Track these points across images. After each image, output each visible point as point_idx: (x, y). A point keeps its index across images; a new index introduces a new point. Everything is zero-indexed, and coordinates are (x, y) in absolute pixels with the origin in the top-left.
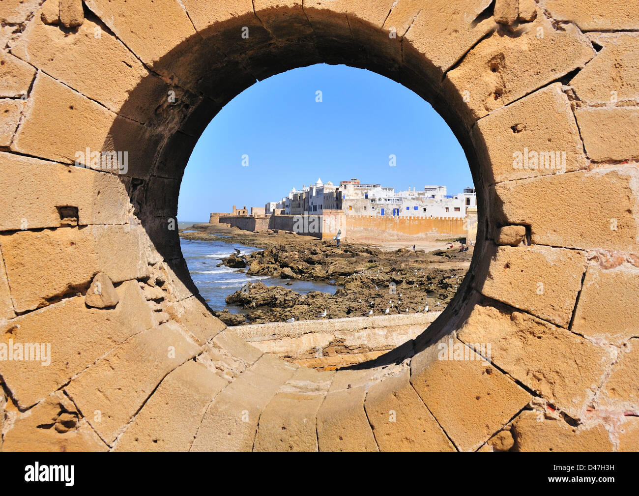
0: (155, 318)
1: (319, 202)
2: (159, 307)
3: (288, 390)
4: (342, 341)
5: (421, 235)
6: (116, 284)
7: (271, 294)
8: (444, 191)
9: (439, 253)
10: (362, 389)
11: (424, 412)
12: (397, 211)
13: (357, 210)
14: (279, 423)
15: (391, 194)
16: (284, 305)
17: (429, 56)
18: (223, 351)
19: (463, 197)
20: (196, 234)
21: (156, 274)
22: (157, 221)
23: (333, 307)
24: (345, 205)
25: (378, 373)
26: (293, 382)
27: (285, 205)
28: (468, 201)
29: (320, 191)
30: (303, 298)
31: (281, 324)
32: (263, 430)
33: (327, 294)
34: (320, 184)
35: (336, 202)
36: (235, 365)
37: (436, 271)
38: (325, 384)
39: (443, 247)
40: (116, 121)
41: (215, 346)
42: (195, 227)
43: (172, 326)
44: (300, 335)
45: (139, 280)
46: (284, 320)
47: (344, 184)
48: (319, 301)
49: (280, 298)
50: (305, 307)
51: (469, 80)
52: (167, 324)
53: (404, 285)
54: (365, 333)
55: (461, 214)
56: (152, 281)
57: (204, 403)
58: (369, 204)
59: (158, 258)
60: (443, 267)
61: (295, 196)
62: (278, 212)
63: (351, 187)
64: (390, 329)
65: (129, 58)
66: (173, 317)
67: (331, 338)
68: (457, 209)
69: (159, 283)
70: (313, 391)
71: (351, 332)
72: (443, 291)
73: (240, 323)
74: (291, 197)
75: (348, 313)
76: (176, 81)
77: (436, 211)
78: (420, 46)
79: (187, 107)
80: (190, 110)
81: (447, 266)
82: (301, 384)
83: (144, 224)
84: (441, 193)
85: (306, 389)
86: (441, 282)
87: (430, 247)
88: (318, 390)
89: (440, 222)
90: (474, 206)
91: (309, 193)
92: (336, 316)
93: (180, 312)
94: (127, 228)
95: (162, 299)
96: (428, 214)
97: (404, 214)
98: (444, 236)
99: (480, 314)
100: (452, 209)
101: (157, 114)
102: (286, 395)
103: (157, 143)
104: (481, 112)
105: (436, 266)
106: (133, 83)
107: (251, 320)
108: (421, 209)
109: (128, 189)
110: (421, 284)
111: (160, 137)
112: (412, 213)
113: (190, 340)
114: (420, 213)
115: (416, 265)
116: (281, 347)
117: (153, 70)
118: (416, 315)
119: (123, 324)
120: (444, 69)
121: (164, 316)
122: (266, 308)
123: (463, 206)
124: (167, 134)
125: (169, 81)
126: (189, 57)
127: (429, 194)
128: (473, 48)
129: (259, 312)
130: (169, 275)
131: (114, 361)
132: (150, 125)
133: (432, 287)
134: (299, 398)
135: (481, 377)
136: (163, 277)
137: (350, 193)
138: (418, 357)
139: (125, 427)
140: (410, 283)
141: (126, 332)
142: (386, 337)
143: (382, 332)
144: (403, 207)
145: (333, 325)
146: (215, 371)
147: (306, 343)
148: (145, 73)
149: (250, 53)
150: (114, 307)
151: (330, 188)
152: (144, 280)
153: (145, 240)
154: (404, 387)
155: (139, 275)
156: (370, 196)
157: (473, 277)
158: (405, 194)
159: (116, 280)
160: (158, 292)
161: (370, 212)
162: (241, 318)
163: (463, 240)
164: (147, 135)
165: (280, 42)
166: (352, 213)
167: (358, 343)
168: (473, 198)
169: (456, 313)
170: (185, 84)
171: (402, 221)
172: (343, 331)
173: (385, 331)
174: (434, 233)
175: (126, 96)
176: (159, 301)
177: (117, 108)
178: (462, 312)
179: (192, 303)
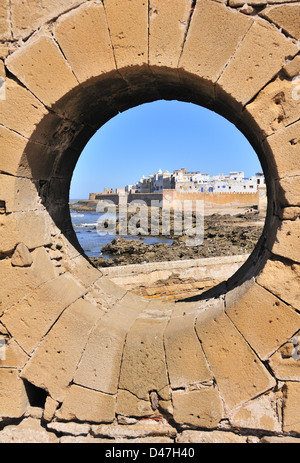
0: (57, 271)
1: (161, 184)
2: (59, 263)
3: (144, 316)
4: (177, 275)
5: (228, 204)
6: (31, 250)
7: (130, 245)
8: (242, 175)
9: (240, 216)
10: (193, 315)
11: (234, 332)
12: (211, 189)
13: (185, 189)
14: (138, 340)
15: (207, 178)
16: (139, 252)
17: (233, 95)
18: (101, 291)
19: (255, 178)
20: (81, 207)
21: (56, 242)
22: (56, 207)
23: (171, 253)
24: (177, 186)
25: (203, 304)
26: (147, 311)
27: (138, 187)
28: (259, 181)
29: (160, 177)
30: (151, 248)
31: (137, 265)
32: (128, 344)
33: (166, 245)
34: (160, 172)
35: (171, 184)
36: (109, 300)
37: (238, 228)
38: (168, 312)
39: (243, 212)
40: (28, 144)
41: (96, 288)
42: (80, 203)
43: (68, 276)
44: (150, 272)
45: (45, 246)
46: (139, 263)
47: (177, 172)
48: (162, 249)
49: (136, 248)
50: (153, 253)
51: (261, 110)
52: (65, 275)
53: (217, 238)
54: (192, 270)
55: (254, 190)
56: (54, 247)
57: (90, 327)
58: (192, 184)
59: (57, 231)
60: (242, 225)
61: (144, 181)
62: (133, 192)
63: (180, 174)
64: (208, 267)
65: (36, 102)
66: (68, 270)
67: (170, 274)
68: (252, 187)
69: (59, 248)
70: (161, 316)
71: (183, 269)
72: (242, 241)
73: (110, 265)
74: (142, 181)
75: (181, 256)
76: (66, 115)
77: (237, 188)
78: (227, 89)
79: (74, 132)
80: (76, 134)
81: (245, 225)
82: (153, 312)
83: (47, 209)
84: (240, 177)
85: (156, 316)
86: (242, 235)
87: (234, 212)
88: (163, 316)
89: (240, 195)
90: (263, 185)
91: (153, 179)
92: (173, 259)
93: (72, 266)
94: (37, 213)
95: (61, 258)
96: (232, 190)
97: (216, 190)
98: (243, 204)
99: (270, 265)
100: (248, 187)
101: (54, 138)
102: (143, 320)
103: (55, 156)
104: (269, 132)
105: (238, 225)
106: (38, 119)
107: (117, 263)
108: (227, 187)
109: (37, 187)
110: (229, 237)
111: (57, 152)
112: (222, 190)
113: (79, 285)
114: (227, 190)
115: (225, 224)
116: (138, 280)
117: (51, 110)
118: (226, 257)
119: (36, 276)
120: (244, 104)
121: (62, 269)
122: (127, 255)
123: (255, 184)
124: (61, 150)
125: (62, 116)
126: (75, 100)
127: (232, 177)
128: (263, 89)
129: (122, 257)
130: (65, 242)
131: (31, 300)
132: (50, 145)
133: (236, 239)
134: (151, 322)
135: (272, 308)
136: (61, 244)
137: (180, 178)
138: (230, 294)
139: (39, 343)
140: (221, 236)
141: (38, 281)
142: (206, 272)
143: (203, 269)
144: (216, 186)
145: (170, 265)
146: (96, 305)
147: (154, 277)
148: (46, 112)
149: (114, 95)
150: (30, 265)
151: (167, 175)
152: (49, 246)
153: (49, 220)
154: (220, 315)
155: (46, 244)
156: (194, 179)
157: (265, 240)
158: (216, 178)
159: (30, 247)
160: (58, 253)
161: (194, 190)
162: (111, 261)
163: (256, 207)
164: (49, 152)
165: (135, 88)
166: (182, 191)
167: (188, 277)
168: (262, 179)
169: (254, 264)
170: (72, 117)
171: (215, 196)
172: (177, 269)
173: (205, 269)
174: (236, 203)
175: (34, 127)
176: (58, 259)
177: (29, 135)
178: (258, 264)
179: (80, 260)
